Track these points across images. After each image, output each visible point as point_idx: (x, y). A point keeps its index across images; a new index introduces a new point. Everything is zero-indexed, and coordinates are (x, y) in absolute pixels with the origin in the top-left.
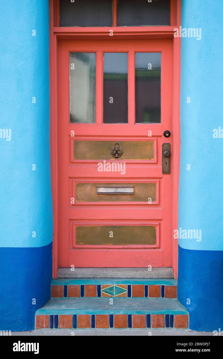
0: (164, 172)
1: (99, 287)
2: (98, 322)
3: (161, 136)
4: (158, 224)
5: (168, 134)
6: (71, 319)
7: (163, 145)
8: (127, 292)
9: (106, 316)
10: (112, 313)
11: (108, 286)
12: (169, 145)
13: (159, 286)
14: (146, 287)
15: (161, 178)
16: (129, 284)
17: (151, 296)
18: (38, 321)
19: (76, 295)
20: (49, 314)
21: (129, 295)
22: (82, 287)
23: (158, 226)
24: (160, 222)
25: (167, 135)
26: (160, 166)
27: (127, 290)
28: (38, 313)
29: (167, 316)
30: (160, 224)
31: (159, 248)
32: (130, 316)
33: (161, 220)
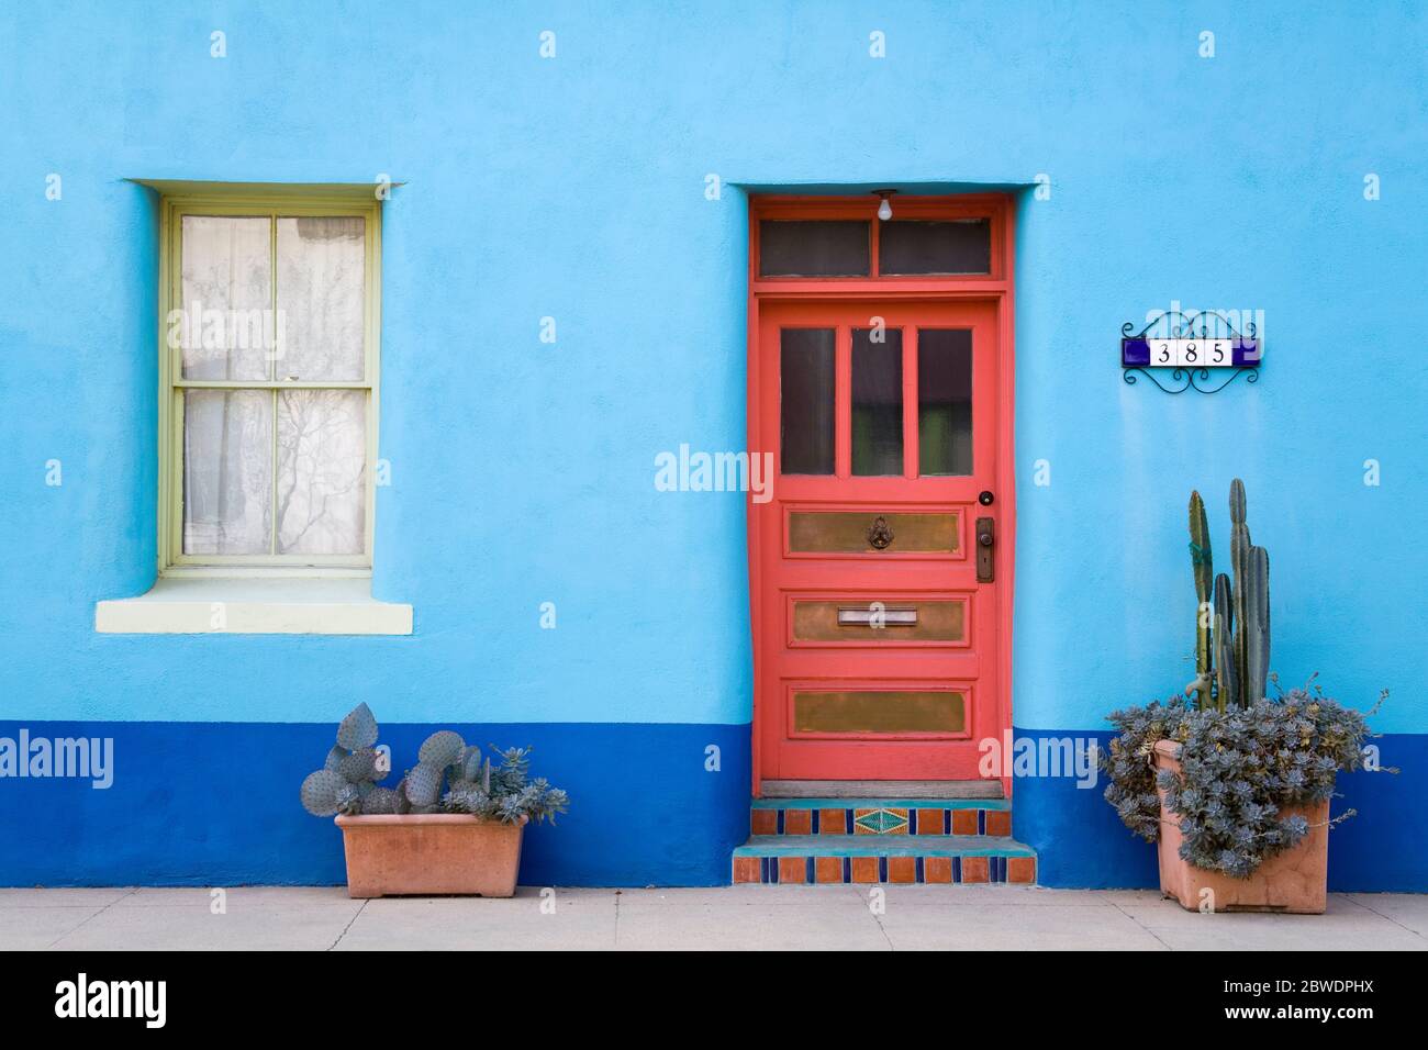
0: (980, 579)
1: (850, 813)
2: (856, 873)
3: (973, 503)
4: (968, 687)
5: (987, 498)
6: (804, 865)
7: (978, 522)
8: (907, 823)
9: (873, 859)
10: (884, 854)
11: (869, 811)
12: (991, 521)
13: (974, 812)
14: (948, 813)
15: (974, 591)
16: (912, 808)
17: (957, 832)
18: (738, 869)
19: (802, 831)
20: (759, 856)
21: (913, 831)
22: (815, 813)
23: (969, 692)
24: (972, 683)
25: (987, 500)
26: (971, 567)
27: (908, 819)
28: (737, 853)
29: (994, 860)
30: (972, 688)
31: (971, 739)
32: (920, 860)
33: (975, 679)
